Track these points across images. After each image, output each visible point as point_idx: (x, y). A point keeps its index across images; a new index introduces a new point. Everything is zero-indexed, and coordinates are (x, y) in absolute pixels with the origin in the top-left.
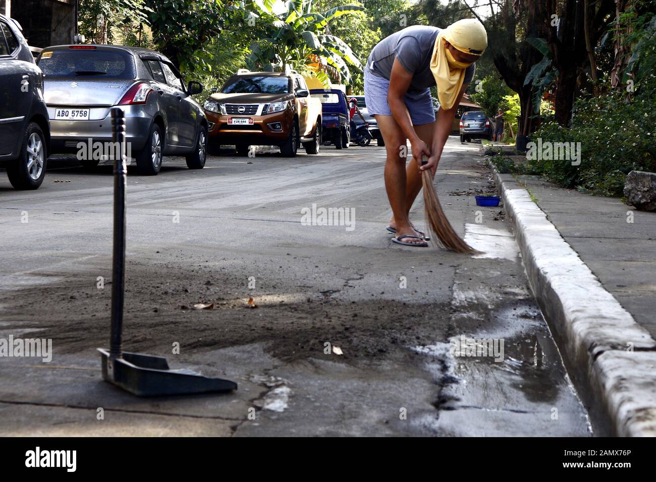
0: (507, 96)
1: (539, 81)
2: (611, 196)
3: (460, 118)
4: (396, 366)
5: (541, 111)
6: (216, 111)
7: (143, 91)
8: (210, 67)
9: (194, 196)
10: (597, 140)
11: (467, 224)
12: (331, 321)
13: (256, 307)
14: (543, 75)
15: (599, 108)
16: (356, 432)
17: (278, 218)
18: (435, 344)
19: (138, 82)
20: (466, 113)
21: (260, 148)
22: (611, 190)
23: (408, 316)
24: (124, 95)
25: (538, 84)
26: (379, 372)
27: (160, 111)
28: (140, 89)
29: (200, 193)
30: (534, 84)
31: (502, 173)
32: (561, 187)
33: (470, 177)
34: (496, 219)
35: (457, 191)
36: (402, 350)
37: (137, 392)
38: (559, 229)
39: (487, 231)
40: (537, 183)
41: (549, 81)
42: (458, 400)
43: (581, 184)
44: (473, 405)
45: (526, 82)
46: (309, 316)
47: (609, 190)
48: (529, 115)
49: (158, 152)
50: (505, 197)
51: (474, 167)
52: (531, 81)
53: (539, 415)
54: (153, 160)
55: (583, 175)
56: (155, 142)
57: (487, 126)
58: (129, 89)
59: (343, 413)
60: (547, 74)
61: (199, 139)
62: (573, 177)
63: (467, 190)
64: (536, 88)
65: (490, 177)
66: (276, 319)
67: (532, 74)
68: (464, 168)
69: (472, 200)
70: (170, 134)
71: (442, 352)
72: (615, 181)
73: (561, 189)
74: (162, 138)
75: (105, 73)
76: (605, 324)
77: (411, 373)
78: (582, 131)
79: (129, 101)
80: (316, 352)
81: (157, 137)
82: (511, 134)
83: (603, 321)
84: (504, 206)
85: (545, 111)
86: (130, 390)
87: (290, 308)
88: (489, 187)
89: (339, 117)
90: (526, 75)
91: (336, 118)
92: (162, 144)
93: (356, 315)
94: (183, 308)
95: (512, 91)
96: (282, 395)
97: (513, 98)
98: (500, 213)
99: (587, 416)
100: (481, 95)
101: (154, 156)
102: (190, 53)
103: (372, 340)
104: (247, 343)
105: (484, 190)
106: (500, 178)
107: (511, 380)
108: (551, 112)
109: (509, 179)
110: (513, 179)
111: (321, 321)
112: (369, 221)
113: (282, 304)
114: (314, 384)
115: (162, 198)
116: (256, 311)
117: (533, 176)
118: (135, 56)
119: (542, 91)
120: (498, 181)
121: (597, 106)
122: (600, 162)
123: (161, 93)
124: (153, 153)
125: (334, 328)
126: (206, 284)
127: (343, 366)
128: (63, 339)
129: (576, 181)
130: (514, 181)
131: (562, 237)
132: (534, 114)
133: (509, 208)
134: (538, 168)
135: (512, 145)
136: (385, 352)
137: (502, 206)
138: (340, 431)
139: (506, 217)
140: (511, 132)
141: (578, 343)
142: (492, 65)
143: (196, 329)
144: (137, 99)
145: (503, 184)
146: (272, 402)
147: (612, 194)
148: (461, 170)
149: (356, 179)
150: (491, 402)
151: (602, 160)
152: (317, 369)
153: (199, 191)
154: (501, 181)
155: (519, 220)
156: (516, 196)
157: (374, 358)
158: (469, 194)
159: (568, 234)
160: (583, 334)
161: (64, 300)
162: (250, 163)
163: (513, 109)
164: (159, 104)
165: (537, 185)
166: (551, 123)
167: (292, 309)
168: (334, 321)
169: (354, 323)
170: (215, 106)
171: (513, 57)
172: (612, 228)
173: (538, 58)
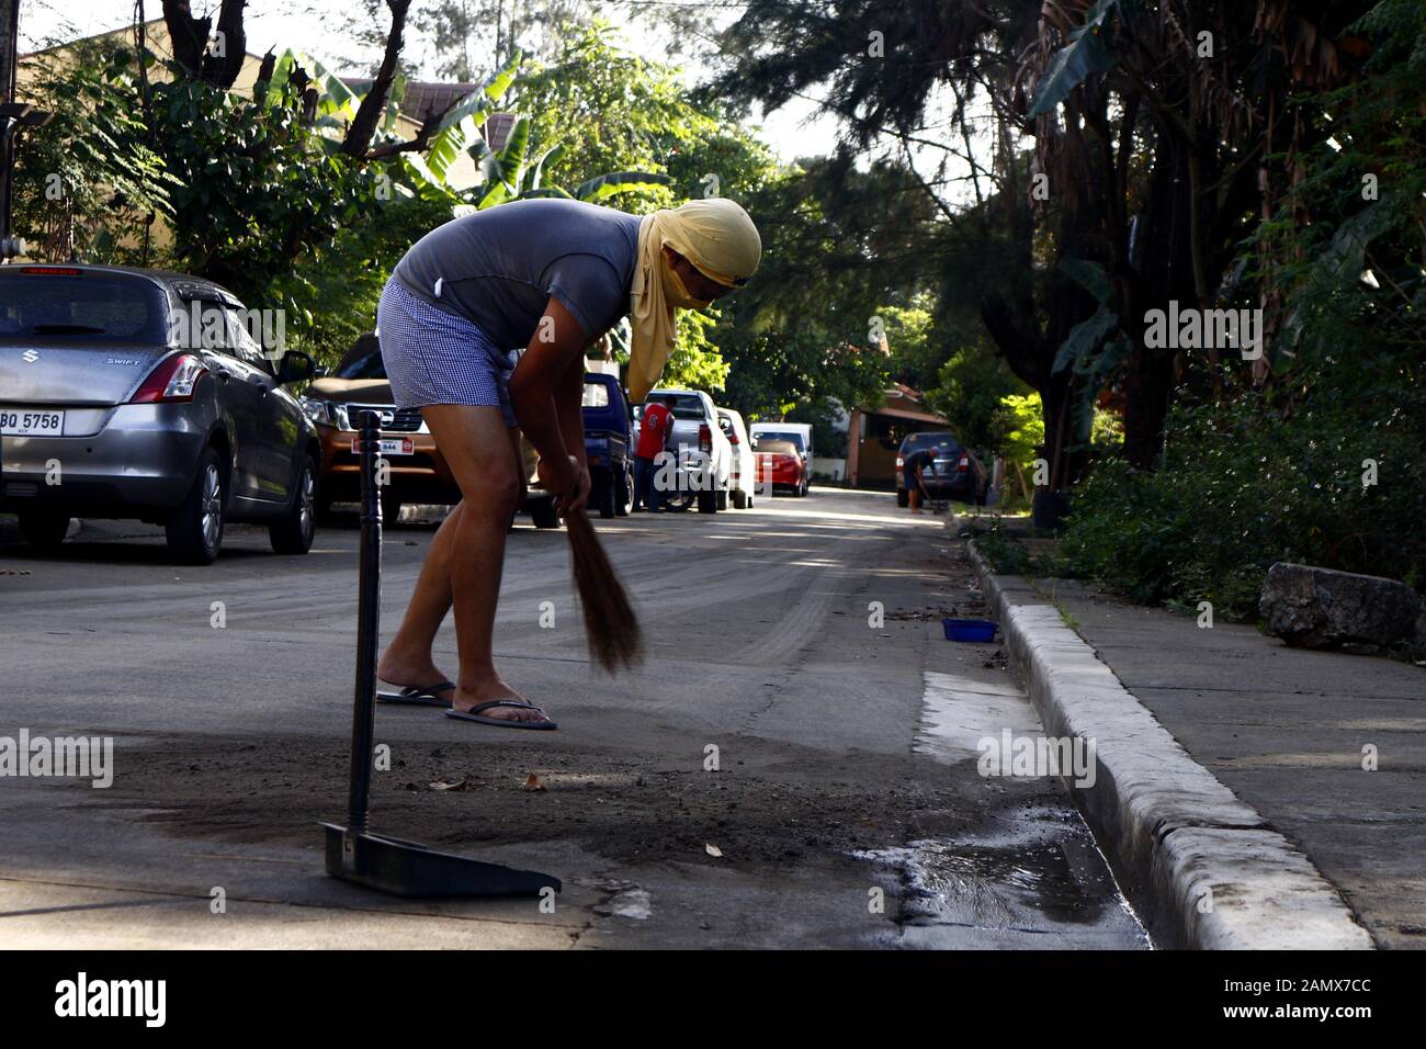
0: (1011, 397)
1: (1089, 363)
2: (1238, 622)
3: (897, 447)
4: (821, 874)
5: (1094, 434)
6: (324, 421)
7: (186, 373)
8: (309, 315)
9: (318, 608)
10: (1209, 498)
11: (927, 673)
12: (689, 814)
13: (543, 789)
14: (1097, 350)
15: (1214, 428)
16: (769, 944)
17: (523, 652)
18: (886, 849)
19: (176, 351)
20: (913, 437)
21: (420, 511)
22: (1238, 607)
23: (829, 810)
24: (142, 380)
25: (1085, 372)
26: (792, 881)
27: (221, 420)
28: (180, 367)
29: (329, 602)
30: (1077, 369)
31: (1000, 573)
32: (1132, 603)
33: (927, 585)
34: (988, 666)
35: (900, 612)
36: (827, 854)
37: (398, 889)
38: (1119, 674)
39: (970, 686)
40: (1079, 594)
41: (1112, 364)
42: (932, 916)
43: (1174, 595)
44: (959, 921)
45: (1058, 365)
46: (647, 806)
47: (1233, 609)
48: (1064, 444)
49: (215, 511)
50: (1008, 622)
51: (933, 562)
52: (1071, 364)
53: (1069, 936)
54: (205, 531)
55: (1178, 576)
56: (210, 487)
57: (962, 468)
58: (154, 366)
59: (747, 925)
60: (1108, 346)
61: (302, 486)
62: (1159, 580)
63: (921, 609)
64: (1082, 381)
65: (973, 585)
66: (589, 809)
67: (1072, 346)
68: (910, 564)
69: (937, 629)
70: (243, 471)
71: (900, 859)
72: (1246, 589)
73: (1132, 607)
74: (222, 481)
75: (101, 331)
76: (1183, 800)
77: (848, 883)
78: (1180, 478)
79: (153, 396)
80: (677, 852)
81: (213, 476)
82: (1020, 488)
83: (1180, 796)
84: (1007, 642)
85: (1101, 435)
86: (383, 886)
87: (608, 792)
88: (970, 605)
89: (609, 442)
90: (1055, 350)
91: (603, 442)
92: (223, 494)
93: (733, 806)
94: (411, 787)
95: (1025, 386)
96: (639, 900)
97: (1026, 403)
98: (998, 654)
99: (1147, 937)
100: (949, 394)
101: (206, 520)
102: (264, 283)
103: (770, 841)
104: (548, 838)
105: (961, 610)
106: (997, 583)
107: (1022, 896)
108: (1118, 437)
109: (1018, 586)
110: (1027, 586)
111: (671, 813)
112: (717, 663)
113: (590, 786)
114: (687, 892)
115: (252, 610)
116: (546, 796)
117: (1071, 581)
118: (167, 292)
119: (1096, 389)
120: (992, 589)
121: (1209, 422)
122: (1215, 546)
123: (225, 376)
124: (204, 515)
125: (697, 823)
126: (433, 755)
127: (729, 872)
128: (220, 823)
129: (1164, 589)
130: (1027, 590)
131: (1125, 688)
132: (1076, 442)
133: (1017, 640)
134: (1084, 563)
135: (1023, 515)
136: (798, 855)
137: (1001, 642)
138: (745, 943)
139: (1011, 662)
140: (1020, 485)
141: (1137, 827)
142: (976, 323)
143: (449, 818)
144: (172, 391)
145: (1004, 597)
146: (624, 908)
147: (1241, 616)
148: (906, 568)
149: (666, 582)
150: (988, 919)
151: (1219, 543)
152: (685, 874)
153: (326, 598)
154: (998, 589)
155: (1038, 661)
156: (1032, 618)
157: (781, 863)
158: (925, 618)
159: (1136, 683)
160: (1144, 814)
161: (180, 770)
162: (412, 544)
163: (1028, 427)
164: (220, 402)
165: (1079, 599)
166: (1112, 461)
167: (612, 794)
168: (694, 814)
169: (732, 818)
170: (322, 409)
171: (1028, 306)
172: (1226, 673)
173: (1087, 307)
